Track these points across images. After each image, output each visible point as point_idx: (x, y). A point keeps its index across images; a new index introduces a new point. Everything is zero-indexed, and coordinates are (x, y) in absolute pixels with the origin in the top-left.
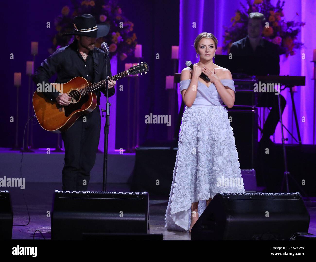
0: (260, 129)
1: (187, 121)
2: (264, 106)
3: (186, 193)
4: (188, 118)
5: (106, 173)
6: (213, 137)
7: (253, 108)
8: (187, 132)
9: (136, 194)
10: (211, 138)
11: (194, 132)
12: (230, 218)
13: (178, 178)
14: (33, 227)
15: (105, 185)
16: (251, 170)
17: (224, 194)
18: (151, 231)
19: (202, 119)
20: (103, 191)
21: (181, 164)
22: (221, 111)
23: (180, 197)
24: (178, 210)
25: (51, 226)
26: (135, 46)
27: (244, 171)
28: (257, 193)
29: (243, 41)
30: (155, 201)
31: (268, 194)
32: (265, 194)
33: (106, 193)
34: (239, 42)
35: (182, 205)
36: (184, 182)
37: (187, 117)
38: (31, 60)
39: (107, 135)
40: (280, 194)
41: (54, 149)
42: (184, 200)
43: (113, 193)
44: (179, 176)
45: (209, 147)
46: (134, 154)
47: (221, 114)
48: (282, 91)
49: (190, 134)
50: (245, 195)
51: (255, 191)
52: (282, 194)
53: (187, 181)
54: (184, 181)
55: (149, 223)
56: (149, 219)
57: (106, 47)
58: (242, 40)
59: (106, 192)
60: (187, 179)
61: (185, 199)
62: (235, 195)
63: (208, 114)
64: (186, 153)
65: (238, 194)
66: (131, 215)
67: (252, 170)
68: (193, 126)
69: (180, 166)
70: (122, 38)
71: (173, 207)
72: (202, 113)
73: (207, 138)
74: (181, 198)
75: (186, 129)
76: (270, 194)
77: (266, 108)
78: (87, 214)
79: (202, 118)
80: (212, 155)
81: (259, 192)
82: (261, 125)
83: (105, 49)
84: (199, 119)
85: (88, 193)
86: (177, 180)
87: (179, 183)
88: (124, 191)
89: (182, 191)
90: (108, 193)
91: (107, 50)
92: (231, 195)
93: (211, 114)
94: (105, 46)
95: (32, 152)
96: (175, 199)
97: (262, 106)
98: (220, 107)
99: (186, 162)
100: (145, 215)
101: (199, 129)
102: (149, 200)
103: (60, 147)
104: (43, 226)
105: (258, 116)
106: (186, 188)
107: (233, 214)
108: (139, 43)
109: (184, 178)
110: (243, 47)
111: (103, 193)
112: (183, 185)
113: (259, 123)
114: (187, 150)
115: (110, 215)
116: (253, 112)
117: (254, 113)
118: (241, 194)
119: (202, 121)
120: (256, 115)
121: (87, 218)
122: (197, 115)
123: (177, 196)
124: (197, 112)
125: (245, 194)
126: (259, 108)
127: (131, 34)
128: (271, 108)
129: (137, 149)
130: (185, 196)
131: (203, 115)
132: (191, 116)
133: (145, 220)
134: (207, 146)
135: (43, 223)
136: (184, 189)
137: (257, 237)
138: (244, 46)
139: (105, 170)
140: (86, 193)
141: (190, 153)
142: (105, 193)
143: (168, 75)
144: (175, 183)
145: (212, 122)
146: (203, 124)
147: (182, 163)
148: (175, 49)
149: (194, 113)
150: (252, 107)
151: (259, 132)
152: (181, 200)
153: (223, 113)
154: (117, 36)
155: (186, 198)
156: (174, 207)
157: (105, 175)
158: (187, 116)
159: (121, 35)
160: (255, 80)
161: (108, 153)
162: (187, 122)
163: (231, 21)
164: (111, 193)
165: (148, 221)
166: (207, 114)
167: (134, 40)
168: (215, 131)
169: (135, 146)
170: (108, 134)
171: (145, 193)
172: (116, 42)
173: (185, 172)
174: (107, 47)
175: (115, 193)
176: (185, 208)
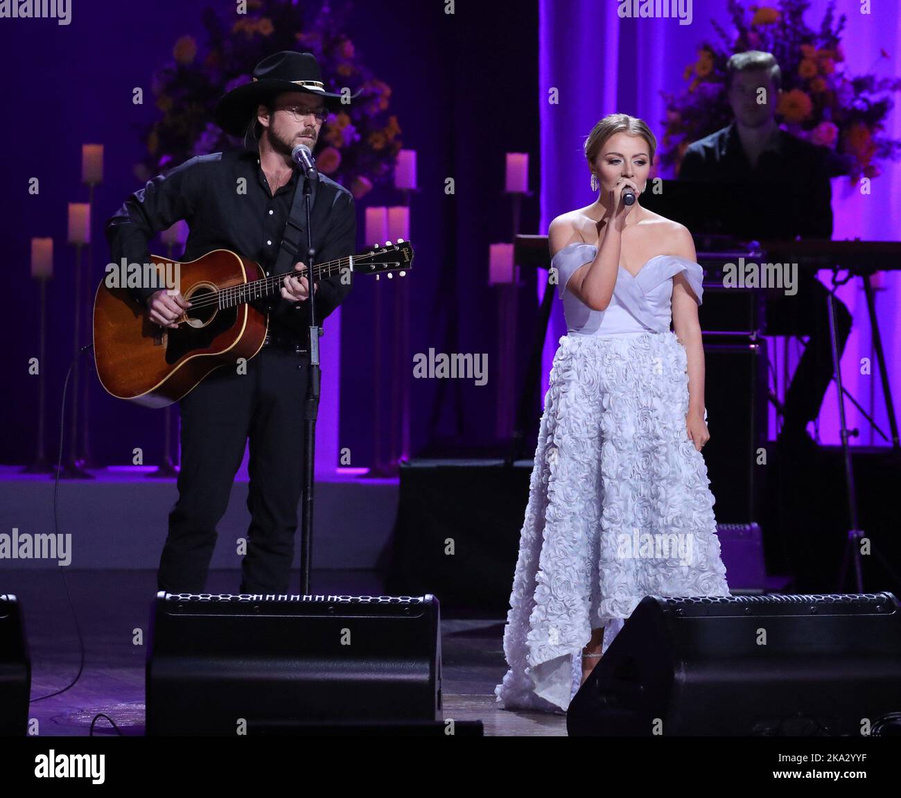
0: (776, 403)
1: (570, 381)
2: (787, 334)
3: (575, 602)
4: (573, 374)
5: (311, 540)
6: (651, 428)
7: (753, 337)
8: (572, 417)
9: (401, 600)
10: (643, 432)
11: (591, 416)
12: (686, 671)
13: (548, 557)
14: (91, 703)
15: (307, 576)
16: (748, 527)
17: (665, 600)
18: (446, 712)
19: (615, 374)
20: (302, 595)
21: (557, 512)
22: (671, 348)
23: (555, 612)
24: (551, 653)
25: (144, 702)
26: (396, 154)
27: (725, 528)
28: (765, 595)
29: (721, 138)
30: (459, 622)
31: (797, 599)
32: (790, 598)
33: (310, 599)
34: (708, 141)
35: (562, 638)
36: (568, 569)
37: (567, 370)
38: (83, 200)
39: (311, 425)
40: (835, 597)
41: (153, 469)
42: (569, 623)
43: (332, 599)
44: (551, 551)
45: (637, 457)
46: (395, 482)
47: (668, 356)
48: (841, 287)
49: (580, 421)
50: (730, 601)
51: (760, 591)
52: (841, 597)
53: (574, 564)
54: (569, 564)
55: (440, 688)
56: (441, 676)
57: (306, 157)
58: (716, 135)
59: (310, 597)
60: (576, 559)
61: (571, 620)
62: (700, 603)
63: (631, 359)
64: (571, 480)
65: (707, 598)
66: (387, 665)
67: (750, 526)
68: (587, 396)
69: (555, 521)
70: (358, 132)
71: (534, 643)
72: (614, 356)
73: (632, 431)
74: (559, 617)
75: (568, 407)
76: (805, 597)
77: (793, 339)
78: (254, 663)
79: (614, 371)
80: (649, 484)
81: (774, 591)
82: (776, 390)
83: (303, 165)
84: (604, 375)
85: (255, 599)
86: (547, 562)
87: (552, 573)
88: (365, 593)
89: (562, 594)
90: (317, 599)
91: (310, 166)
92: (688, 602)
93: (641, 359)
94: (304, 154)
95: (85, 476)
96: (542, 618)
97: (780, 334)
98: (664, 337)
99: (573, 507)
100: (427, 666)
101: (605, 404)
102: (441, 619)
103: (171, 463)
104: (123, 702)
105: (768, 362)
106: (572, 585)
107: (696, 659)
108: (407, 147)
109: (566, 554)
110: (721, 156)
111: (301, 598)
112: (564, 578)
113: (771, 384)
114: (573, 472)
115: (322, 664)
116: (753, 350)
117: (757, 353)
118: (719, 599)
119: (614, 381)
120: (762, 360)
121: (255, 675)
122: (599, 363)
123: (547, 611)
124: (598, 353)
125: (730, 598)
126: (769, 340)
127: (382, 120)
128: (806, 339)
129: (403, 465)
130: (570, 612)
131: (619, 363)
132: (581, 367)
133: (428, 679)
134: (633, 456)
135: (123, 693)
136: (569, 588)
137: (768, 729)
138: (723, 153)
139: (309, 530)
140: (249, 599)
141: (582, 478)
142: (307, 599)
143: (497, 241)
144: (541, 570)
145: (646, 384)
146: (619, 390)
147: (560, 511)
148: (517, 161)
149: (589, 359)
150: (749, 335)
151: (772, 410)
152: (560, 622)
153: (674, 354)
154: (342, 124)
155: (574, 616)
156: (540, 643)
157: (308, 544)
158: (569, 367)
159: (354, 123)
160: (759, 255)
161: (315, 480)
162: (569, 385)
163: (686, 76)
164: (326, 599)
165: (437, 682)
166: (628, 359)
167: (391, 135)
168: (655, 410)
169: (399, 455)
170: (315, 420)
171: (428, 597)
172: (338, 144)
173: (570, 538)
174: (308, 158)
175: (338, 600)
176: (573, 646)
